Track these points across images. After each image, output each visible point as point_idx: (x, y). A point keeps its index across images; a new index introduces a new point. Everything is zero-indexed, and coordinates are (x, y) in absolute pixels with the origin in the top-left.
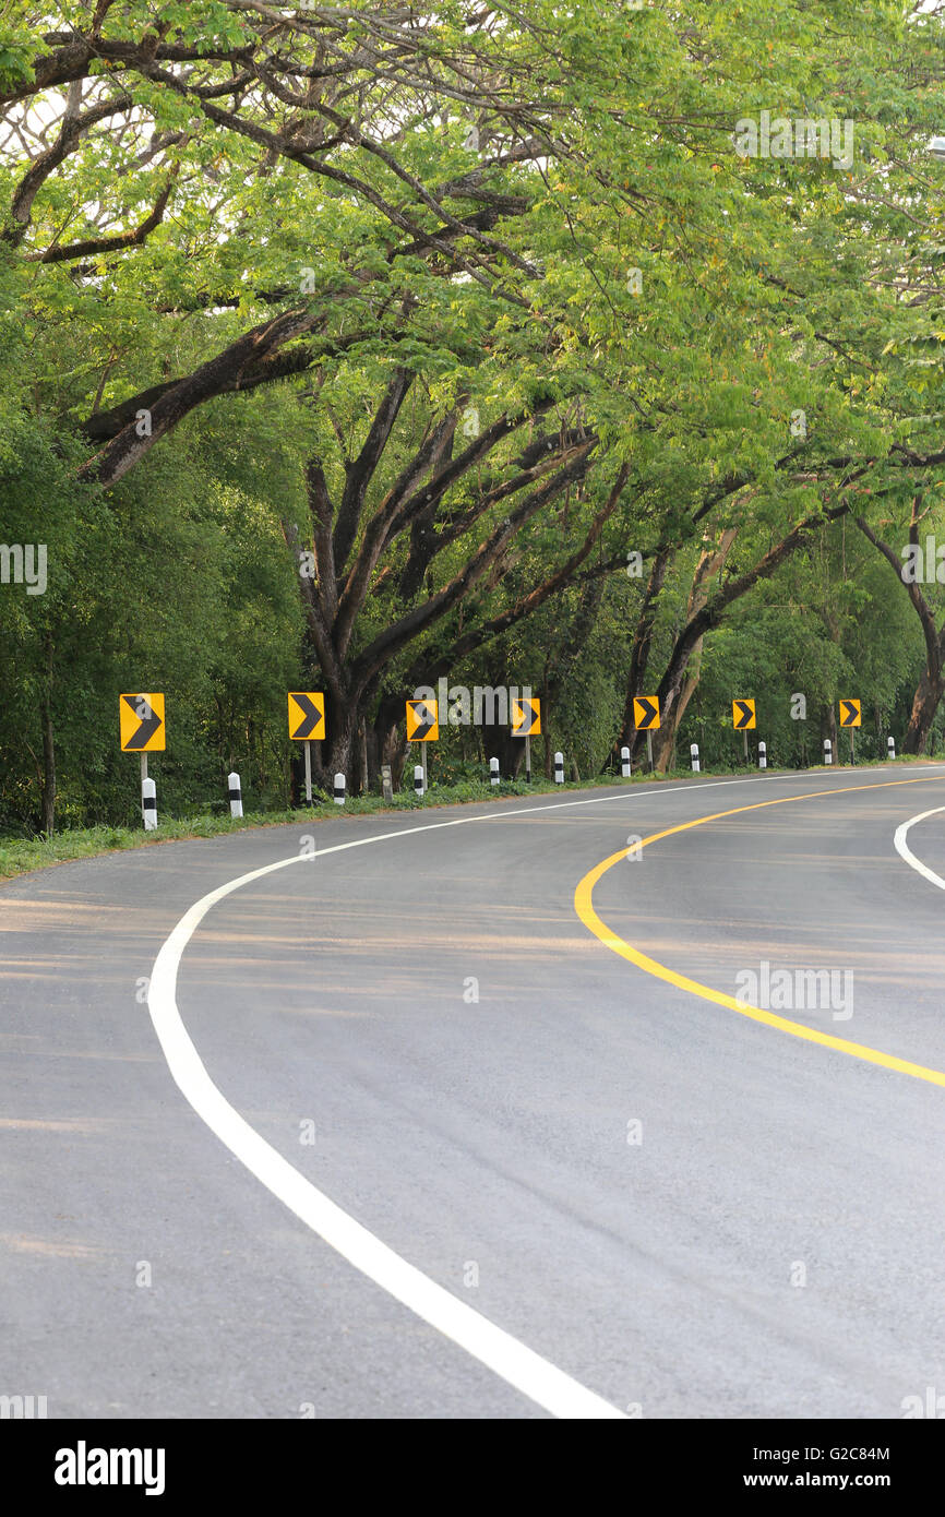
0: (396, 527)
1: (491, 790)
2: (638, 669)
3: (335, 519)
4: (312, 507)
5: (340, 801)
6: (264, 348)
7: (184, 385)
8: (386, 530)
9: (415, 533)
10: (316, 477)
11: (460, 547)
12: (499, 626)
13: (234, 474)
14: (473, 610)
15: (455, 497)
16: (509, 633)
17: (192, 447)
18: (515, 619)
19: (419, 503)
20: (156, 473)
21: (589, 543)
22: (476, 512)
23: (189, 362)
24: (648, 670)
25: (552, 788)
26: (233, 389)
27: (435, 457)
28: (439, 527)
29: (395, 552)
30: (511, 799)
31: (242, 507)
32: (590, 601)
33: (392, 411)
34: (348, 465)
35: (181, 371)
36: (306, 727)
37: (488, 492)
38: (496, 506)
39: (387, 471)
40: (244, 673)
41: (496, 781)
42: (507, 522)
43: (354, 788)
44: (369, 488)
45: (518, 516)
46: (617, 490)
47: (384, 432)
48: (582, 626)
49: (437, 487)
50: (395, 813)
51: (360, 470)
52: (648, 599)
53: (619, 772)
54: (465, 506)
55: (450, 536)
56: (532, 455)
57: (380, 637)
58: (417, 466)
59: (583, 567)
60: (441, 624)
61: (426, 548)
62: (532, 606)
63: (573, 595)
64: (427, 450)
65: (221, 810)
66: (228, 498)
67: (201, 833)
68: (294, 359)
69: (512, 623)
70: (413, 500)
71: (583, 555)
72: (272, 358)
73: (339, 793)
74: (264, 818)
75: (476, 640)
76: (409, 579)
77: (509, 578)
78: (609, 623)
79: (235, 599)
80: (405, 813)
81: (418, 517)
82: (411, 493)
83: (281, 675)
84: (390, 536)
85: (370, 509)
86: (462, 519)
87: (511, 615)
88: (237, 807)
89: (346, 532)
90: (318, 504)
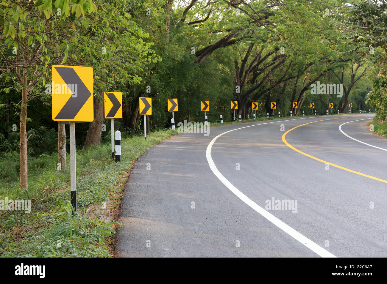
0: (250, 72)
1: (267, 119)
2: (294, 97)
3: (240, 70)
4: (236, 68)
5: (240, 120)
6: (227, 40)
7: (213, 46)
8: (249, 72)
9: (254, 73)
10: (236, 63)
11: (262, 75)
12: (269, 89)
13: (222, 62)
14: (264, 87)
15: (261, 66)
16: (270, 91)
17: (214, 57)
18: (271, 88)
19: (255, 67)
20: (208, 62)
21: (285, 75)
22: (265, 69)
23: (214, 42)
24: (295, 97)
25: (278, 118)
26: (222, 47)
27: (257, 59)
28: (258, 72)
29: (251, 75)
30: (271, 120)
31: (223, 68)
32: (285, 85)
33: (250, 51)
34: (242, 61)
35: (212, 44)
36: (234, 107)
37: (266, 66)
38: (268, 68)
39: (249, 62)
40: (223, 97)
41: (268, 117)
42: (270, 71)
43: (243, 118)
44: (246, 65)
45: (272, 70)
46: (290, 65)
47: (248, 55)
48: (284, 90)
49: (258, 65)
50: (250, 122)
51: (244, 61)
52: (295, 85)
53: (290, 116)
54: (263, 68)
55: (260, 73)
56: (275, 59)
57: (248, 91)
58: (254, 61)
59: (284, 79)
60: (259, 89)
61: (256, 75)
62: (275, 86)
63: (282, 84)
64: (256, 58)
65: (219, 122)
66: (220, 66)
67: (215, 125)
68: (232, 41)
69: (271, 89)
70: (253, 67)
71: (284, 77)
72: (229, 41)
73: (240, 119)
74: (226, 123)
75: (265, 92)
76: (253, 81)
77: (271, 81)
78: (288, 89)
79: (222, 84)
80: (252, 122)
81: (254, 70)
82: (253, 66)
83: (230, 98)
84: (249, 73)
85: (246, 68)
86: (262, 70)
87: (271, 87)
88: (222, 121)
89: (241, 72)
90: (237, 67)
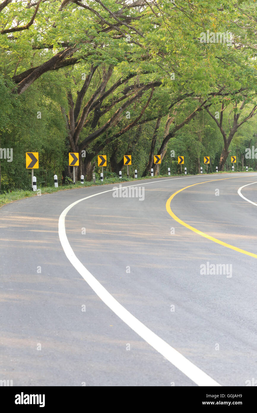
0: (91, 109)
1: (120, 180)
2: (153, 148)
3: (74, 107)
4: (69, 104)
5: (82, 183)
6: (62, 58)
7: (40, 68)
8: (88, 110)
9: (95, 111)
10: (70, 95)
11: (107, 115)
12: (117, 136)
13: (49, 94)
14: (110, 132)
15: (106, 101)
16: (119, 138)
17: (39, 86)
18: (121, 134)
19: (97, 103)
20: (29, 93)
21: (141, 115)
22: (112, 106)
23: (38, 63)
24: (155, 148)
25: (134, 179)
26: (53, 69)
27: (102, 91)
28: (101, 109)
29: (90, 115)
30: (125, 183)
31: (51, 103)
32: (140, 129)
33: (90, 78)
34: (78, 93)
36: (74, 162)
37: (116, 100)
38: (117, 104)
39: (88, 95)
40: (50, 148)
41: (121, 177)
42: (121, 108)
43: (86, 179)
44: (84, 99)
45: (124, 107)
46: (149, 100)
47: (88, 84)
48: (138, 136)
49: (102, 99)
50: (97, 186)
51: (81, 94)
52: (156, 129)
53: (150, 175)
54: (108, 104)
55: (105, 112)
56: (126, 91)
57: (86, 138)
58: (97, 93)
59: (140, 121)
60: (102, 135)
61: (98, 115)
62: (126, 131)
63: (135, 128)
64: (100, 89)
65: (52, 185)
66: (48, 101)
67: (48, 192)
68: (69, 62)
69: (121, 135)
70: (95, 102)
71: (140, 117)
72: (64, 61)
73: (82, 180)
74: (63, 187)
75: (111, 139)
76: (95, 122)
77: (119, 124)
78: (145, 136)
79: (49, 127)
80: (99, 186)
81: (96, 107)
82: (95, 100)
83: (60, 148)
84: (89, 111)
85: (84, 104)
86: (108, 107)
87: (120, 133)
88: (56, 184)
89: (77, 111)
90: (71, 103)
